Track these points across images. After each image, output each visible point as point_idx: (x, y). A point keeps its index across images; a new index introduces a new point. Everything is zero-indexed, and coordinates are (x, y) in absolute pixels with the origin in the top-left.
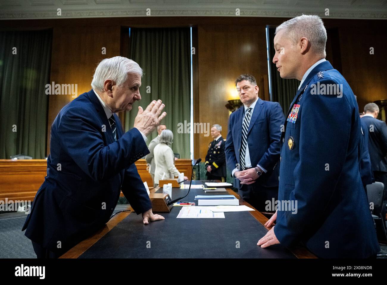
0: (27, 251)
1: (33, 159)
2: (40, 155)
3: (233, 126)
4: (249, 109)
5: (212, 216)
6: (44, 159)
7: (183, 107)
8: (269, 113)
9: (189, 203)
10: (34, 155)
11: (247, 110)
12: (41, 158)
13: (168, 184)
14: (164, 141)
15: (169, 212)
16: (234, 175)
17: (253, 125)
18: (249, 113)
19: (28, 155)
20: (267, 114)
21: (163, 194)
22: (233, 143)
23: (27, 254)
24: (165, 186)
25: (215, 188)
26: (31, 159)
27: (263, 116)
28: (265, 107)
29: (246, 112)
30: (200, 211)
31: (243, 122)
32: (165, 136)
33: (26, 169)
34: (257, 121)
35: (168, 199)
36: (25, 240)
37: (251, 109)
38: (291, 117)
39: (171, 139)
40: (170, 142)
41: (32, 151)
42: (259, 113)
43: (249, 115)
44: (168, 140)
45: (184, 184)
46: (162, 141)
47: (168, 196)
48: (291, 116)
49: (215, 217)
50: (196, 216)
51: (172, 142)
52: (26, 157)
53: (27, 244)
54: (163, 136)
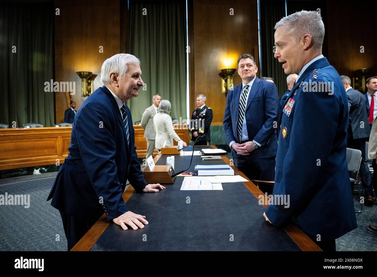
0: (46, 211)
1: (44, 127)
2: (50, 124)
3: (231, 101)
4: (246, 86)
5: (211, 187)
6: (54, 126)
7: (179, 74)
8: (265, 92)
9: (190, 173)
10: (44, 124)
11: (245, 87)
12: (51, 126)
13: (171, 156)
14: (163, 110)
15: (173, 184)
16: (231, 146)
17: (251, 102)
18: (247, 90)
19: (39, 123)
20: (263, 92)
21: (167, 166)
22: (230, 117)
23: (47, 214)
24: (168, 158)
25: (212, 156)
26: (42, 127)
27: (260, 94)
28: (262, 85)
29: (244, 88)
30: (201, 182)
31: (241, 98)
32: (163, 106)
33: (38, 136)
34: (254, 98)
35: (171, 171)
36: (43, 201)
37: (248, 86)
38: (287, 110)
39: (169, 108)
40: (168, 112)
41: (42, 120)
42: (257, 91)
43: (246, 92)
44: (167, 110)
45: (183, 151)
46: (161, 110)
47: (172, 168)
48: (287, 108)
49: (215, 189)
50: (198, 187)
51: (170, 111)
52: (38, 125)
53: (46, 205)
54: (162, 106)
